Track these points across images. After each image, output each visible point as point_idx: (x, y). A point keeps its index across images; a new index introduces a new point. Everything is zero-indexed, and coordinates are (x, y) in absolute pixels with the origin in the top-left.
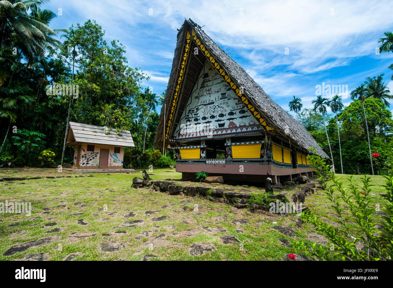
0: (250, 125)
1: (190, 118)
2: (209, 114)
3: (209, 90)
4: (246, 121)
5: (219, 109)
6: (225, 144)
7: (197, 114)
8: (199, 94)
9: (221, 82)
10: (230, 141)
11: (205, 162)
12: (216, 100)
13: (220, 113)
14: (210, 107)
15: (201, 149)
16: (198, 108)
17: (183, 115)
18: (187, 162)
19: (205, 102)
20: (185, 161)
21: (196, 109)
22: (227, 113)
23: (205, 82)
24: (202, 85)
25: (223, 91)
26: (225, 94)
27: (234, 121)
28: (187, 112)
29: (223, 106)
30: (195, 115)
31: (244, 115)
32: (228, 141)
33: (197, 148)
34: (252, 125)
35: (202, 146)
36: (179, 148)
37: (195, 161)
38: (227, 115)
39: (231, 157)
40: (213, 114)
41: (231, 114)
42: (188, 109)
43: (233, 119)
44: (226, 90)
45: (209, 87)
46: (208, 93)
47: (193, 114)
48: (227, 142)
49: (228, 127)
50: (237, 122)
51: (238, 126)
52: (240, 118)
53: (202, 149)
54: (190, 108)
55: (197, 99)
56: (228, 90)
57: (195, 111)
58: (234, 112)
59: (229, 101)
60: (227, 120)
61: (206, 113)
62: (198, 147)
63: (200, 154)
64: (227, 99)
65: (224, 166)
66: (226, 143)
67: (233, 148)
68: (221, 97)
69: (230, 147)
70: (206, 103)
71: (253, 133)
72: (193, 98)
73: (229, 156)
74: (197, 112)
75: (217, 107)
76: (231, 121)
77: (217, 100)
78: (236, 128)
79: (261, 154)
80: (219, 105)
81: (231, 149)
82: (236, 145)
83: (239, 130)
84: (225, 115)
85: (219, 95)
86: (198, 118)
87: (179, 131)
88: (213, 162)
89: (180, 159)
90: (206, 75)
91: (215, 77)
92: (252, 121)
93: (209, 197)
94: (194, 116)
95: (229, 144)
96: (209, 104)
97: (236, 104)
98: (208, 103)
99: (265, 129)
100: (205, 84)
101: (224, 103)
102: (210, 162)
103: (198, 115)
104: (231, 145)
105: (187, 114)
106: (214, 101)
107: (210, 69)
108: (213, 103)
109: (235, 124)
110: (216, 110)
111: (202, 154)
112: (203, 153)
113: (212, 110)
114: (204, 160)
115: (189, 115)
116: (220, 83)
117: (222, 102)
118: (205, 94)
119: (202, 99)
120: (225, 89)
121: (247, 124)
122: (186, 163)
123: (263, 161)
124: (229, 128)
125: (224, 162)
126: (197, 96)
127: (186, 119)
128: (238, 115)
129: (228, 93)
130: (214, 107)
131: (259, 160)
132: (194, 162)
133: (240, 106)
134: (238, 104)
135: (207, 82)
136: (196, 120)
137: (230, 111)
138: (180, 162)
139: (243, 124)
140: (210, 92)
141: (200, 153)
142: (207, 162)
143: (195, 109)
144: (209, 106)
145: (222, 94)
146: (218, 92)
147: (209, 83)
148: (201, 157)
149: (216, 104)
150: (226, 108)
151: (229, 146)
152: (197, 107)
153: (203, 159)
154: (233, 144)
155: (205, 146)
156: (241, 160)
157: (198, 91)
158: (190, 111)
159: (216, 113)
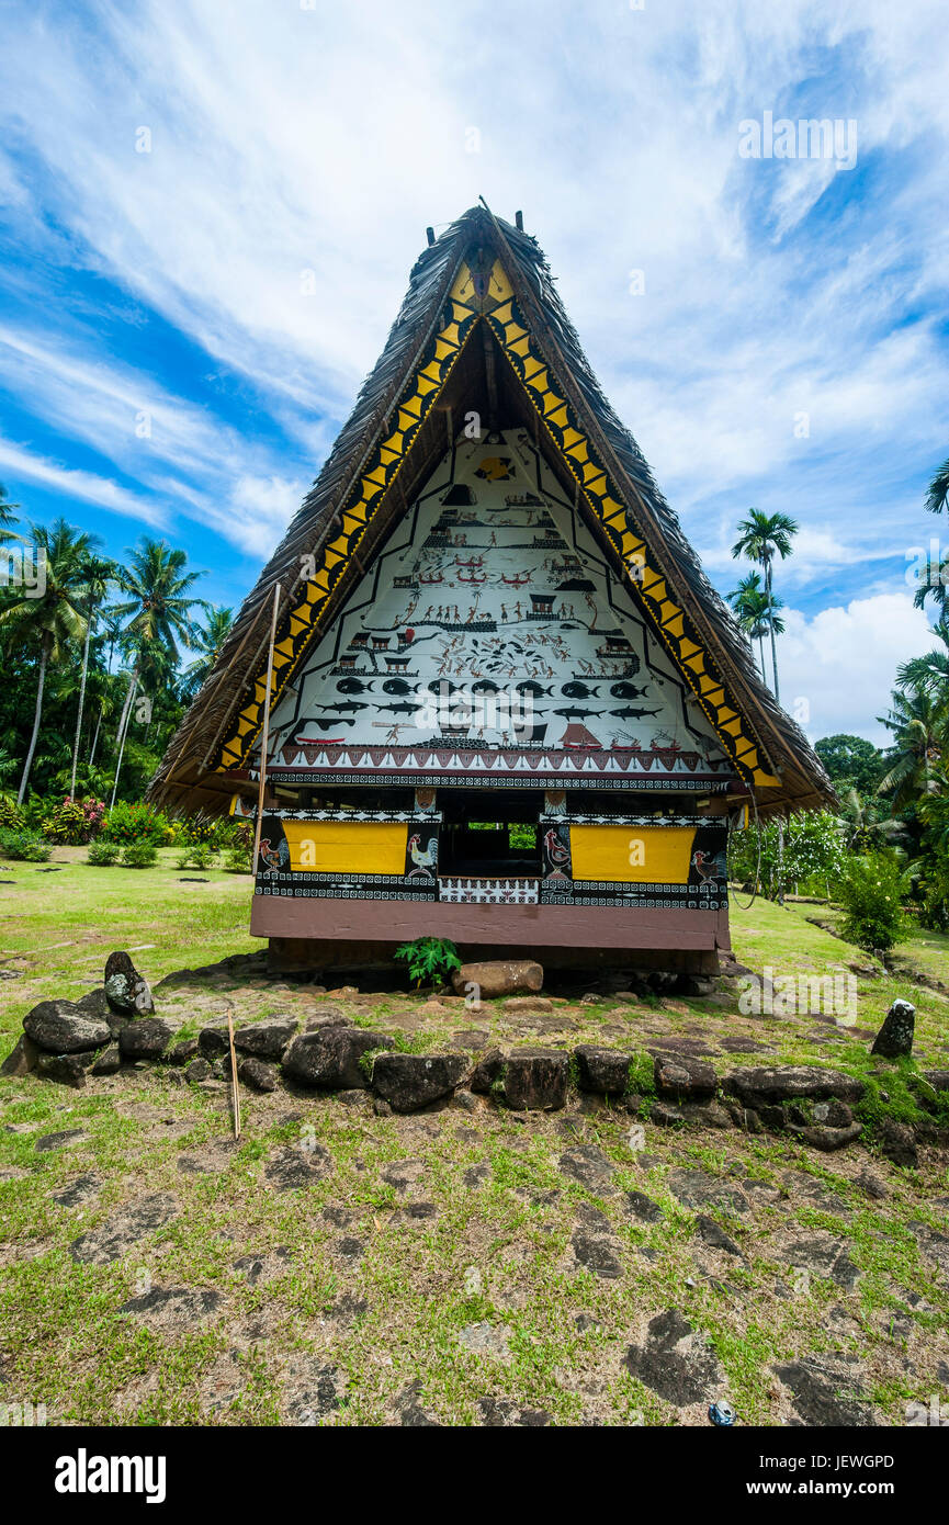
0: (657, 752)
1: (363, 672)
2: (466, 672)
3: (470, 564)
4: (641, 733)
5: (520, 659)
6: (542, 817)
7: (405, 661)
8: (416, 567)
9: (533, 546)
10: (563, 806)
11: (435, 890)
12: (504, 616)
13: (523, 676)
14: (476, 643)
15: (414, 828)
16: (411, 633)
17: (324, 652)
18: (326, 885)
19: (452, 613)
20: (316, 884)
21: (401, 636)
22: (559, 684)
23: (454, 523)
24: (433, 529)
25: (541, 583)
26: (550, 599)
27: (590, 723)
28: (347, 640)
29: (540, 649)
30: (389, 661)
31: (634, 704)
32: (555, 802)
33: (391, 823)
34: (667, 750)
35: (422, 817)
36: (283, 814)
37: (374, 886)
38: (556, 691)
39: (568, 873)
40: (487, 675)
41: (576, 689)
42: (353, 626)
43: (583, 714)
44: (554, 585)
45: (477, 553)
46: (466, 574)
47: (380, 658)
48: (549, 808)
49: (560, 746)
50: (604, 730)
51: (607, 746)
52: (614, 713)
53: (420, 832)
54: (365, 623)
55: (408, 592)
56: (565, 587)
57: (394, 644)
58: (590, 684)
59: (567, 636)
60: (559, 712)
61: (455, 666)
62: (402, 816)
63: (409, 855)
64: (559, 623)
65: (531, 911)
66: (542, 810)
67: (575, 835)
68: (528, 607)
69: (562, 831)
70: (452, 621)
71: (675, 784)
72: (386, 584)
73: (557, 871)
74: (401, 650)
75: (510, 649)
76: (575, 720)
77: (512, 617)
78: (596, 751)
79: (692, 868)
80: (522, 644)
81: (566, 842)
82: (590, 824)
83: (612, 766)
84: (549, 691)
85: (523, 596)
86: (411, 682)
87: (289, 731)
88: (479, 893)
89: (286, 868)
90: (460, 495)
91: (506, 516)
92: (664, 736)
93: (643, 1104)
94: (383, 667)
95: (560, 819)
96: (469, 627)
97: (599, 654)
98: (464, 619)
99: (751, 779)
100: (454, 531)
101: (545, 640)
102: (461, 892)
103: (410, 668)
104: (567, 825)
105: (343, 651)
106: (497, 618)
107: (480, 474)
108: (491, 627)
109: (590, 737)
110: (504, 658)
111: (416, 855)
112: (423, 848)
113: (483, 655)
114: (431, 882)
115: (355, 658)
116: (526, 546)
117: (536, 633)
118: (450, 575)
119: (434, 598)
120: (550, 580)
121: (645, 746)
122: (321, 892)
123: (699, 897)
124: (567, 751)
125: (532, 893)
126: (408, 579)
127: (335, 672)
128: (604, 700)
129: (563, 598)
130: (497, 647)
131: (683, 890)
132: (366, 887)
133: (616, 668)
134: (607, 656)
135: (465, 524)
136: (397, 687)
137: (571, 679)
138: (281, 884)
139: (629, 743)
140: (478, 576)
141: (409, 845)
142: (446, 892)
143: (393, 635)
144: (470, 636)
145: (535, 598)
146: (517, 583)
147: (475, 536)
148: (410, 865)
149: (506, 634)
150: (550, 660)
151: (556, 827)
152: (403, 630)
153: (420, 875)
154: (580, 819)
155: (439, 817)
156: (610, 887)
157: (413, 553)
158: (362, 637)
159: (505, 674)
